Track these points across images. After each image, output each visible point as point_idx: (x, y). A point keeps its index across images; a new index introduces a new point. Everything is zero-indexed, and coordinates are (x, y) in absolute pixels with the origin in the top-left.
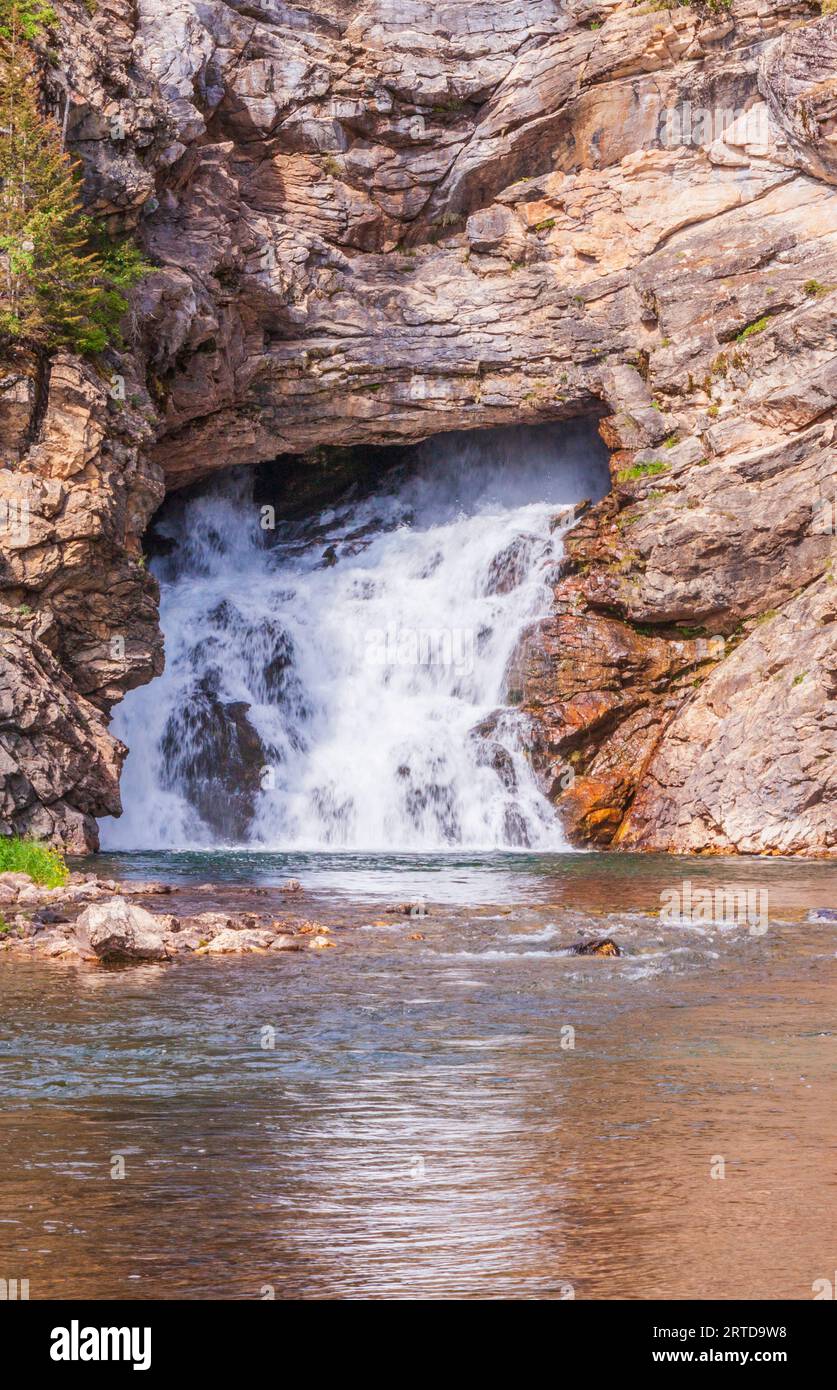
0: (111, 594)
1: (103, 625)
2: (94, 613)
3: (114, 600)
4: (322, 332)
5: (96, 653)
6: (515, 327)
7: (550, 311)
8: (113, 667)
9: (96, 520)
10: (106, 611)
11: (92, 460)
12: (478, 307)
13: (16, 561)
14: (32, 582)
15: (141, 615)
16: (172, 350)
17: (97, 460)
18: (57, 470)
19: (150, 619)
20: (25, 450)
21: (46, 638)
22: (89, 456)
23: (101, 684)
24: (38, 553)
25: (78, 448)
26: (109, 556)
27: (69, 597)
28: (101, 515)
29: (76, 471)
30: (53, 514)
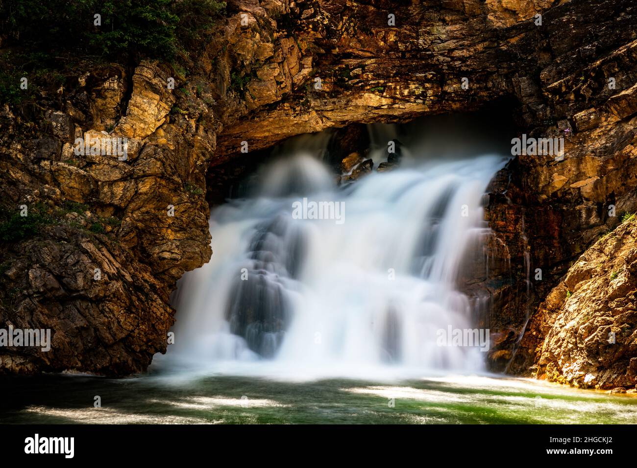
1: (169, 231)
2: (163, 223)
4: (350, 55)
5: (164, 247)
6: (465, 53)
9: (157, 163)
11: (161, 126)
12: (443, 41)
13: (106, 189)
14: (116, 202)
15: (195, 224)
16: (246, 63)
17: (165, 126)
18: (138, 132)
19: (202, 226)
20: (117, 119)
21: (127, 238)
22: (159, 124)
23: (167, 267)
24: (122, 184)
25: (150, 119)
26: (171, 186)
27: (143, 213)
28: (162, 162)
29: (149, 133)
30: (132, 160)
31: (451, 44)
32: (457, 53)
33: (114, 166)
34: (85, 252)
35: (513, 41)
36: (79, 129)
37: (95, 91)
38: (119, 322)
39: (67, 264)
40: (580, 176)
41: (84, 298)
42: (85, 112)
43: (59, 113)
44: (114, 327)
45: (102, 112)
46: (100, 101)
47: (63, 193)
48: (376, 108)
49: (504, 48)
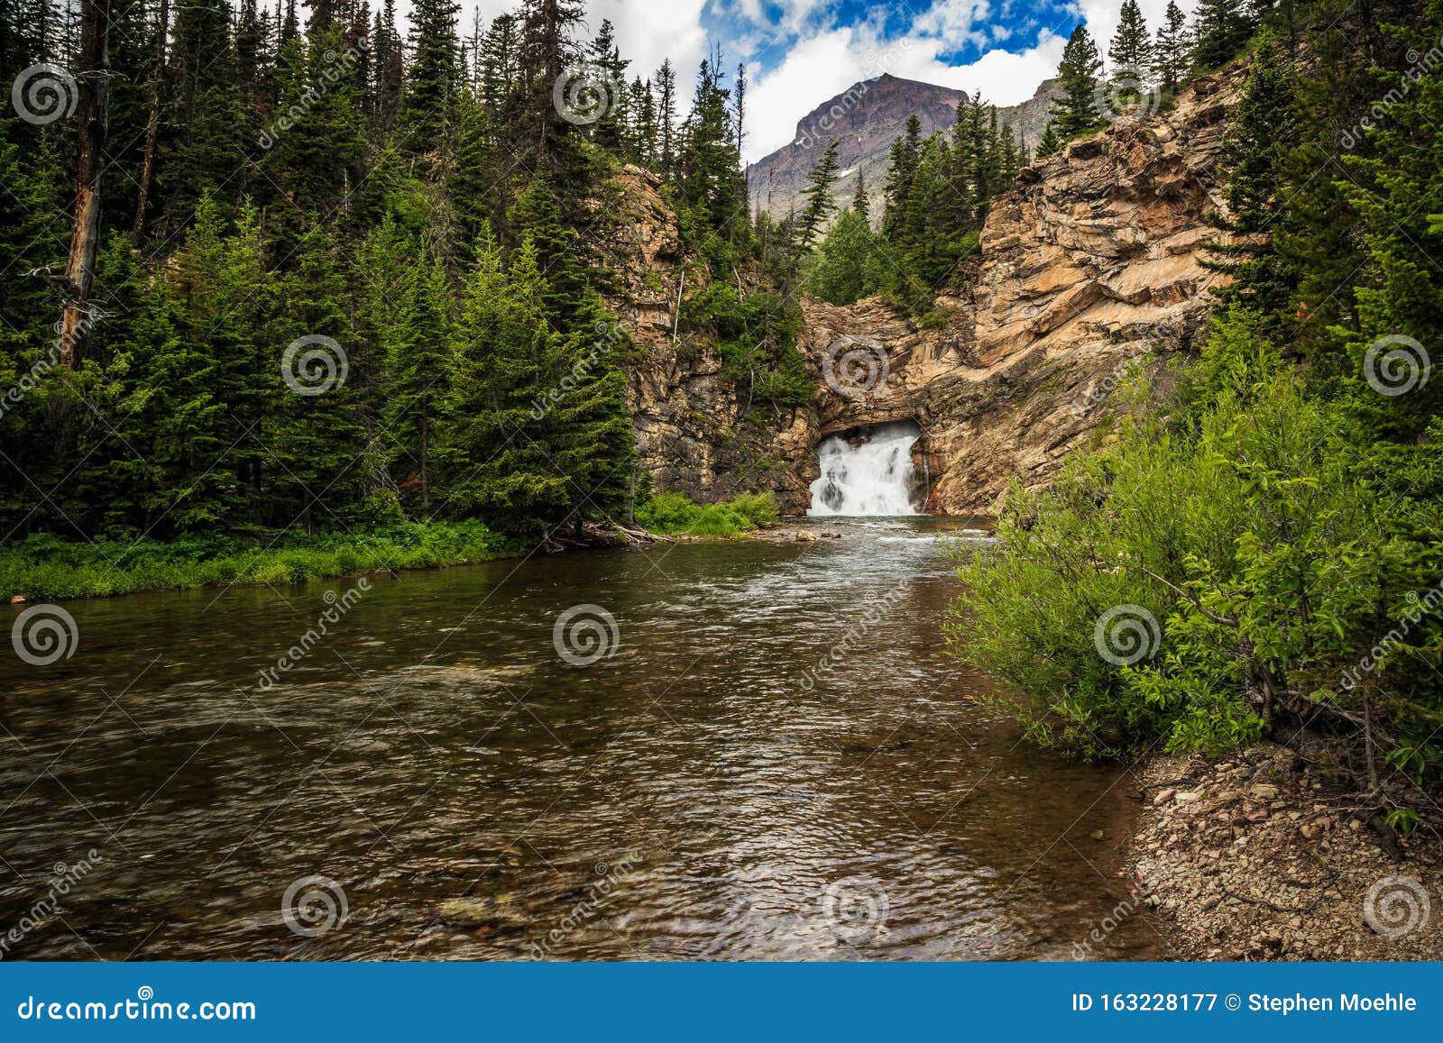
3: (809, 460)
4: (856, 401)
6: (899, 399)
7: (906, 396)
9: (805, 443)
12: (891, 395)
13: (788, 453)
14: (791, 458)
17: (806, 431)
18: (797, 432)
20: (791, 429)
23: (806, 479)
24: (793, 451)
25: (801, 428)
27: (800, 461)
29: (801, 433)
30: (796, 442)
31: (893, 396)
32: (896, 399)
33: (790, 445)
35: (917, 395)
36: (780, 433)
40: (945, 443)
42: (781, 427)
43: (772, 427)
45: (786, 427)
46: (785, 423)
47: (774, 455)
48: (865, 420)
49: (913, 397)
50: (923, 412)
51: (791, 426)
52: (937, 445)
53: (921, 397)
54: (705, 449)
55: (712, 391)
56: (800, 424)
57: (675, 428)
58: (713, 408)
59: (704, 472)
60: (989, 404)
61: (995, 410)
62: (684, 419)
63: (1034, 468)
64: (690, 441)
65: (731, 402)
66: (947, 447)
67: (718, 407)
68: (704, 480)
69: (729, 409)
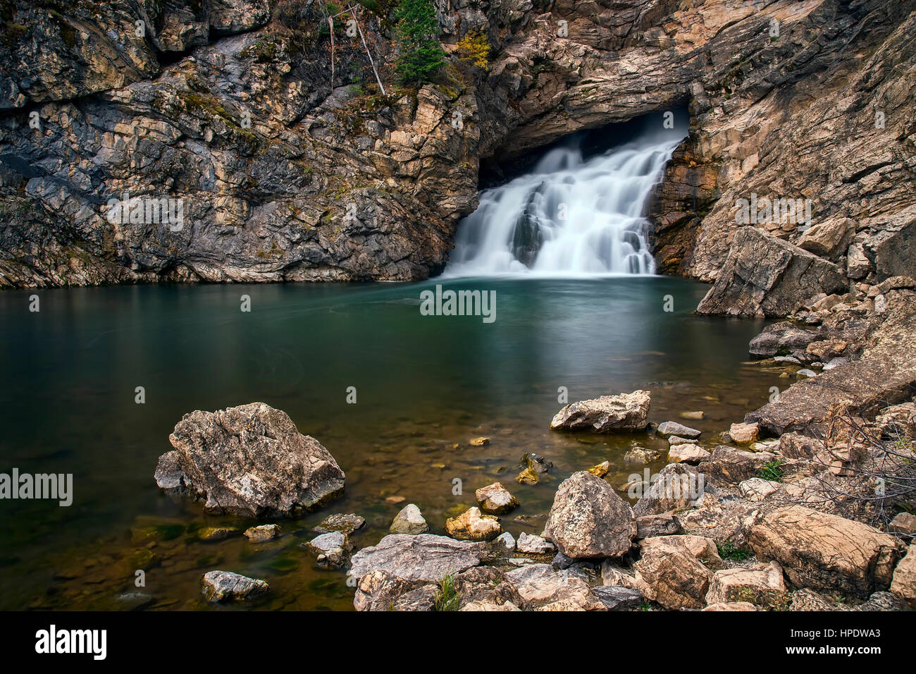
0: (451, 178)
1: (448, 190)
2: (443, 186)
3: (453, 180)
4: (590, 82)
5: (446, 201)
6: (660, 72)
7: (673, 65)
8: (452, 206)
9: (434, 149)
10: (449, 185)
11: (437, 126)
12: (647, 66)
13: (403, 166)
14: (410, 174)
15: (466, 186)
16: (517, 89)
17: (440, 125)
18: (424, 130)
19: (471, 187)
20: (411, 123)
21: (420, 196)
22: (435, 124)
23: (449, 213)
24: (412, 163)
25: (430, 121)
26: (448, 163)
27: (429, 180)
28: (436, 147)
29: (430, 130)
30: (418, 147)
31: (651, 68)
32: (655, 73)
33: (407, 152)
34: (379, 204)
35: (691, 61)
36: (387, 131)
37: (394, 106)
38: (403, 247)
39: (367, 212)
40: (728, 143)
41: (379, 233)
42: (390, 120)
43: (373, 121)
44: (399, 250)
45: (402, 121)
46: (399, 113)
47: (378, 170)
48: (607, 113)
49: (684, 67)
50: (696, 88)
51: (413, 116)
52: (714, 146)
53: (698, 65)
54: (222, 159)
55: (241, 58)
56: (428, 115)
57: (162, 125)
58: (247, 88)
59: (219, 202)
60: (811, 58)
61: (823, 68)
62: (177, 108)
63: (855, 178)
64: (197, 147)
65: (287, 77)
66: (733, 148)
67: (256, 86)
68: (220, 217)
69: (284, 89)
